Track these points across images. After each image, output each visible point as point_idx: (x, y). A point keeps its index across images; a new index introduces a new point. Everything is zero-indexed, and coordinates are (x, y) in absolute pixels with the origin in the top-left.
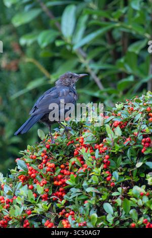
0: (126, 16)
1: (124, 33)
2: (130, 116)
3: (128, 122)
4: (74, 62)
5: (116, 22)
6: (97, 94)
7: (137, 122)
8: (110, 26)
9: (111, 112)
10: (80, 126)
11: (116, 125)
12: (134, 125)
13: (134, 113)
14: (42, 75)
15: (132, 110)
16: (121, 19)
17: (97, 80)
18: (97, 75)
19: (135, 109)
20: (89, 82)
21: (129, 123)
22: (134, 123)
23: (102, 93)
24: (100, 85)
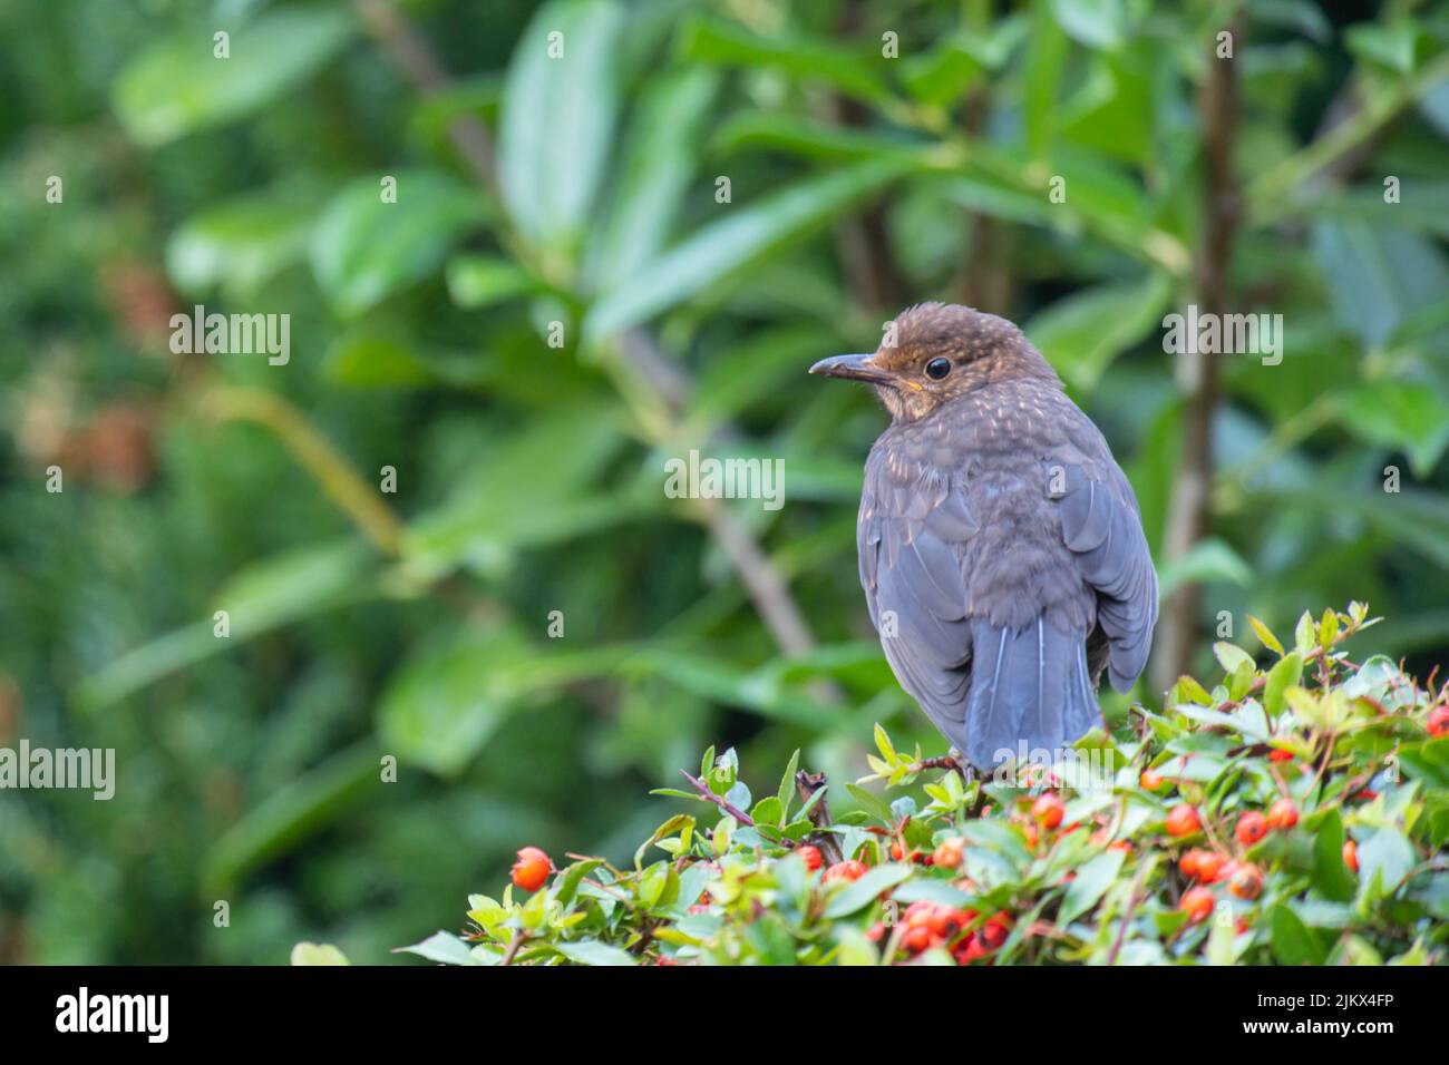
0: (1009, 96)
1: (984, 226)
2: (1038, 869)
3: (1013, 916)
4: (592, 437)
5: (928, 137)
6: (759, 691)
7: (1088, 918)
8: (877, 166)
9: (881, 832)
10: (636, 937)
11: (919, 933)
12: (1059, 944)
13: (1067, 848)
14: (338, 528)
15: (1054, 824)
16: (971, 117)
17: (767, 580)
18: (769, 540)
19: (1073, 813)
20: (698, 591)
21: (1027, 926)
22: (1059, 929)
23: (794, 679)
24: (784, 621)
